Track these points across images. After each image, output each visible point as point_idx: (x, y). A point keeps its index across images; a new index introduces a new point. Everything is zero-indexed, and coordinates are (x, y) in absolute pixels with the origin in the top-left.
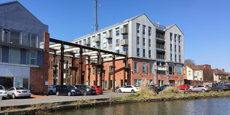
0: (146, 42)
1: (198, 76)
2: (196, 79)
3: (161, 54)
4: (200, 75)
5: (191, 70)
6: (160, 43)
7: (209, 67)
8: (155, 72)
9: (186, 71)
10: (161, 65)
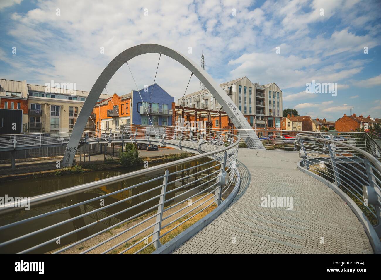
0: (248, 100)
1: (297, 127)
2: (295, 130)
3: (260, 110)
4: (298, 126)
5: (291, 122)
6: (260, 101)
7: (308, 119)
8: (255, 126)
9: (286, 122)
10: (260, 119)
